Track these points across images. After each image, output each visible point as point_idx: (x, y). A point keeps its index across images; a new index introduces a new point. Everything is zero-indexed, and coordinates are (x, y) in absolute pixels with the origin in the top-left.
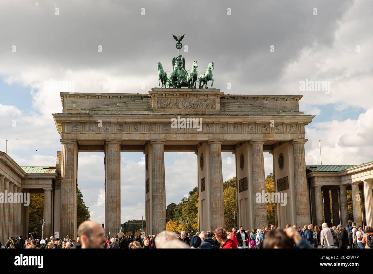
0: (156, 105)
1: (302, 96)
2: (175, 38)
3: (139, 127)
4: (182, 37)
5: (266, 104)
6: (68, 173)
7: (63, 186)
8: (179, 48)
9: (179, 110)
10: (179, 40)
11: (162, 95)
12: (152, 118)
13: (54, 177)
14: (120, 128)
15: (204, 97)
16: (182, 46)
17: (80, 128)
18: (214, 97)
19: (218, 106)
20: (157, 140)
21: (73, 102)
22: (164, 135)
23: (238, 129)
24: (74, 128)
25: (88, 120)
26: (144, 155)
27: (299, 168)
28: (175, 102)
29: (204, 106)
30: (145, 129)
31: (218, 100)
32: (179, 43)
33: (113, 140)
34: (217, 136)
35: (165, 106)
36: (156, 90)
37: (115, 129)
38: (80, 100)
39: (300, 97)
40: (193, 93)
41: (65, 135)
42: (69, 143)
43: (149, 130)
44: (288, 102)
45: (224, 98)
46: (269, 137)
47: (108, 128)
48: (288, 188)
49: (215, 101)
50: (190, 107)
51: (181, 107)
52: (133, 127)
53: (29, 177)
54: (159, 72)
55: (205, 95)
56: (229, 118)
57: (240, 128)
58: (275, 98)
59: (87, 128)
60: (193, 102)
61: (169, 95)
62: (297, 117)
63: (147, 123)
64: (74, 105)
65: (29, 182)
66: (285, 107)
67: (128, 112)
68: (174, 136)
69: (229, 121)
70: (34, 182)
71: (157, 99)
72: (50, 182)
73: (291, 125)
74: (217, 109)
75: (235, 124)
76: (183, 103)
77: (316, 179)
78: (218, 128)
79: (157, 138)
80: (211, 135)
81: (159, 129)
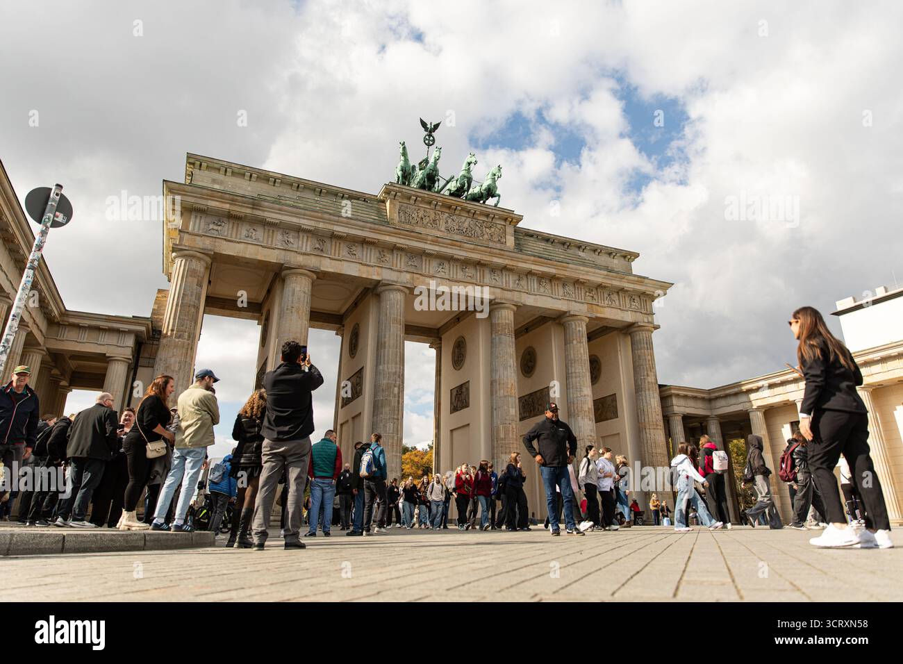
0: (396, 216)
2: (424, 124)
3: (358, 250)
4: (436, 126)
6: (181, 324)
7: (162, 354)
8: (429, 145)
9: (440, 233)
10: (430, 130)
11: (409, 198)
12: (390, 234)
14: (317, 246)
15: (485, 219)
16: (434, 141)
17: (227, 229)
18: (503, 223)
19: (511, 241)
20: (393, 282)
21: (215, 181)
22: (408, 276)
23: (547, 288)
24: (211, 226)
25: (248, 212)
27: (648, 376)
28: (432, 216)
29: (486, 236)
30: (371, 256)
31: (510, 230)
32: (430, 135)
33: (301, 267)
34: (508, 295)
35: (413, 222)
37: (307, 245)
38: (231, 179)
39: (637, 255)
41: (186, 236)
42: (193, 256)
43: (380, 260)
44: (616, 261)
46: (597, 312)
47: (292, 240)
49: (505, 232)
50: (460, 231)
51: (443, 229)
52: (346, 249)
53: (72, 320)
55: (487, 216)
56: (534, 263)
57: (548, 287)
58: (597, 249)
59: (244, 232)
60: (466, 225)
63: (377, 244)
65: (70, 335)
69: (533, 267)
70: (86, 336)
71: (398, 205)
72: (130, 342)
73: (631, 296)
74: (508, 244)
75: (542, 277)
76: (447, 222)
77: (675, 401)
78: (511, 280)
79: (395, 280)
80: (498, 291)
81: (400, 262)
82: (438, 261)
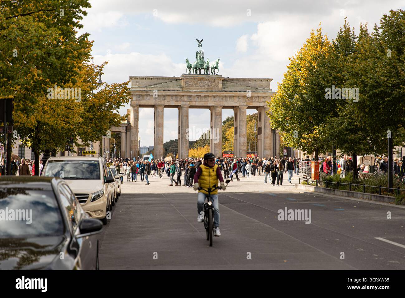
0: (184, 85)
1: (272, 79)
2: (198, 40)
3: (174, 97)
4: (202, 40)
5: (250, 84)
6: (134, 123)
7: (132, 130)
8: (200, 47)
9: (198, 88)
10: (200, 42)
11: (188, 79)
12: (182, 93)
13: (127, 125)
14: (163, 98)
15: (212, 80)
16: (201, 45)
17: (141, 98)
18: (218, 80)
19: (221, 86)
20: (184, 105)
21: (137, 82)
22: (188, 102)
23: (232, 99)
24: (138, 98)
25: (145, 93)
26: (178, 110)
28: (195, 83)
29: (213, 86)
30: (178, 99)
31: (221, 82)
32: (200, 44)
33: (160, 105)
34: (219, 103)
35: (190, 86)
36: (185, 76)
37: (161, 99)
38: (141, 81)
39: (271, 80)
40: (206, 78)
41: (133, 102)
42: (135, 106)
43: (180, 99)
44: (264, 82)
45: (225, 80)
46: (251, 104)
48: (261, 134)
49: (219, 83)
50: (204, 86)
52: (171, 98)
54: (187, 64)
56: (227, 93)
57: (233, 98)
58: (256, 80)
59: (145, 98)
60: (206, 83)
61: (192, 79)
62: (267, 93)
63: (179, 95)
64: (137, 84)
66: (262, 86)
67: (168, 89)
68: (194, 103)
69: (226, 95)
71: (185, 81)
72: (125, 128)
73: (263, 97)
75: (230, 97)
76: (200, 84)
78: (220, 99)
79: (185, 104)
80: (216, 103)
81: (186, 99)
82: (197, 97)
